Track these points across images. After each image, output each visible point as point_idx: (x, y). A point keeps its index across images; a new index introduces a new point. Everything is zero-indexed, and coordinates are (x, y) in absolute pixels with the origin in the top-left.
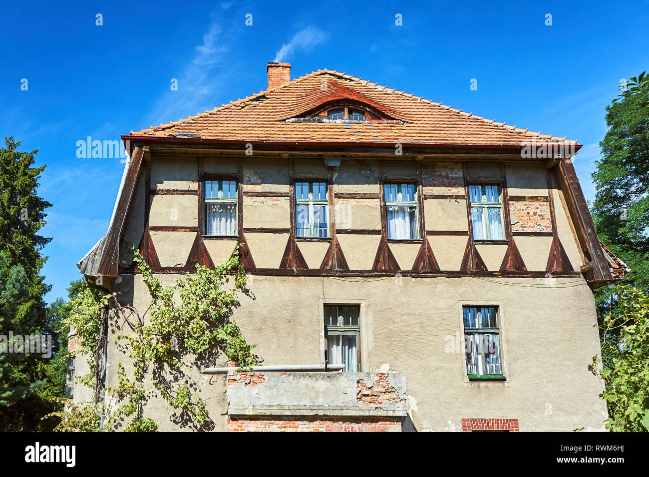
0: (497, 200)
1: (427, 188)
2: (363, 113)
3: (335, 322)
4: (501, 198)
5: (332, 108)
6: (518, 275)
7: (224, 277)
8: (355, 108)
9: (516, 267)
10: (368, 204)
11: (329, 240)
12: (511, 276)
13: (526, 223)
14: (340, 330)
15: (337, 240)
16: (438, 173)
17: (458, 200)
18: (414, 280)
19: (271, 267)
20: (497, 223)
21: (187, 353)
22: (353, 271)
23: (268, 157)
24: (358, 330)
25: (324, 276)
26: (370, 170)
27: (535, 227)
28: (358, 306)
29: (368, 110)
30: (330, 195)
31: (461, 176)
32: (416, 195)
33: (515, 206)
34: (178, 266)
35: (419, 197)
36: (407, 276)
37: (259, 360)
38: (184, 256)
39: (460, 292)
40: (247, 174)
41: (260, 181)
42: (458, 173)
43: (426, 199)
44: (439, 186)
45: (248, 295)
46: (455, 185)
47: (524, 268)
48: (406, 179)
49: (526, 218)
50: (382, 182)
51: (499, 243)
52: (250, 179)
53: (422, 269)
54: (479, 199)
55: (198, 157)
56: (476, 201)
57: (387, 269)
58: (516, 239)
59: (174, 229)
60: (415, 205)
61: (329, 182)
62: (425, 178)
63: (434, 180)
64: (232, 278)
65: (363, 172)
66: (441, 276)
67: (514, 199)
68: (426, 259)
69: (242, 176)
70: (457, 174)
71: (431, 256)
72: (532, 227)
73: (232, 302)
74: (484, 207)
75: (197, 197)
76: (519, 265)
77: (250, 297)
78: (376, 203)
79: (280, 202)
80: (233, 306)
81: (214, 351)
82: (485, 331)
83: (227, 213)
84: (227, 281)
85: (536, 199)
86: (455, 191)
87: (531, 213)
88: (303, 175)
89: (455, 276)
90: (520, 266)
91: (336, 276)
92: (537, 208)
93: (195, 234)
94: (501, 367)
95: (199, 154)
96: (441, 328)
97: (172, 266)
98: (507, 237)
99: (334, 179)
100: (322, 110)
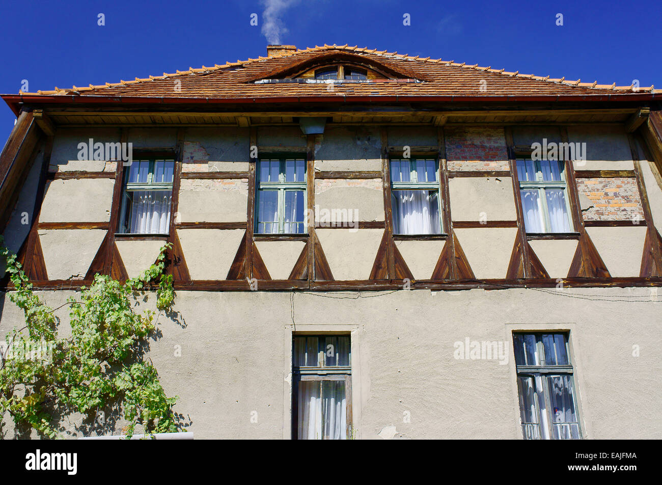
0: (558, 177)
1: (453, 162)
2: (365, 73)
3: (313, 361)
4: (563, 175)
5: (321, 67)
6: (596, 284)
7: (140, 294)
8: (353, 66)
9: (593, 272)
10: (366, 186)
11: (304, 238)
12: (586, 284)
13: (604, 208)
14: (319, 372)
15: (316, 238)
16: (469, 142)
17: (499, 178)
18: (434, 293)
19: (213, 279)
20: (560, 211)
21: (71, 411)
22: (339, 282)
23: (221, 126)
24: (348, 372)
25: (294, 290)
26: (369, 139)
27: (619, 213)
28: (347, 336)
29: (371, 67)
30: (310, 176)
31: (504, 145)
32: (438, 174)
33: (585, 186)
34: (74, 278)
35: (442, 175)
36: (423, 288)
37: (184, 422)
38: (84, 264)
39: (508, 310)
40: (189, 148)
41: (207, 158)
42: (499, 141)
43: (452, 177)
44: (471, 159)
45: (175, 320)
46: (495, 157)
47: (606, 273)
48: (422, 151)
49: (603, 201)
50: (386, 156)
51: (564, 236)
52: (193, 155)
53: (447, 277)
54: (532, 177)
55: (121, 129)
56: (527, 180)
57: (393, 278)
58: (590, 231)
59: (75, 226)
60: (436, 187)
61: (308, 157)
62: (450, 149)
63: (464, 151)
64: (152, 295)
65: (359, 142)
66: (476, 288)
67: (583, 175)
68: (454, 262)
69: (181, 151)
70: (497, 143)
71: (461, 257)
72: (613, 214)
73: (150, 332)
74: (540, 188)
75: (113, 182)
76: (597, 269)
77: (178, 323)
78: (378, 184)
79: (233, 185)
80: (151, 338)
81: (113, 408)
82: (550, 371)
83: (161, 205)
84: (145, 300)
85: (616, 174)
86: (494, 166)
87: (611, 194)
88: (271, 148)
89: (498, 287)
90: (599, 269)
91: (313, 291)
92: (619, 187)
93: (105, 232)
94: (580, 428)
95: (122, 124)
96: (479, 368)
97: (65, 278)
98: (576, 229)
99: (316, 152)
100: (307, 69)
